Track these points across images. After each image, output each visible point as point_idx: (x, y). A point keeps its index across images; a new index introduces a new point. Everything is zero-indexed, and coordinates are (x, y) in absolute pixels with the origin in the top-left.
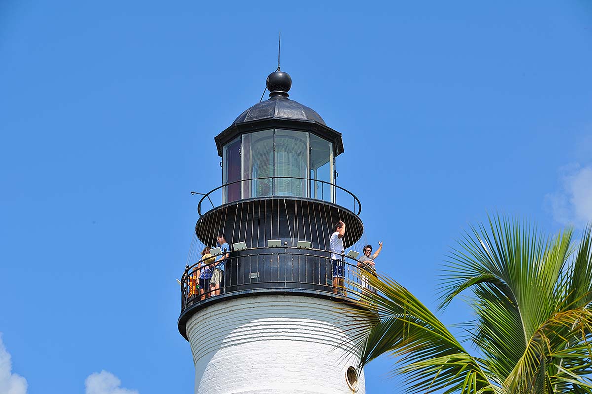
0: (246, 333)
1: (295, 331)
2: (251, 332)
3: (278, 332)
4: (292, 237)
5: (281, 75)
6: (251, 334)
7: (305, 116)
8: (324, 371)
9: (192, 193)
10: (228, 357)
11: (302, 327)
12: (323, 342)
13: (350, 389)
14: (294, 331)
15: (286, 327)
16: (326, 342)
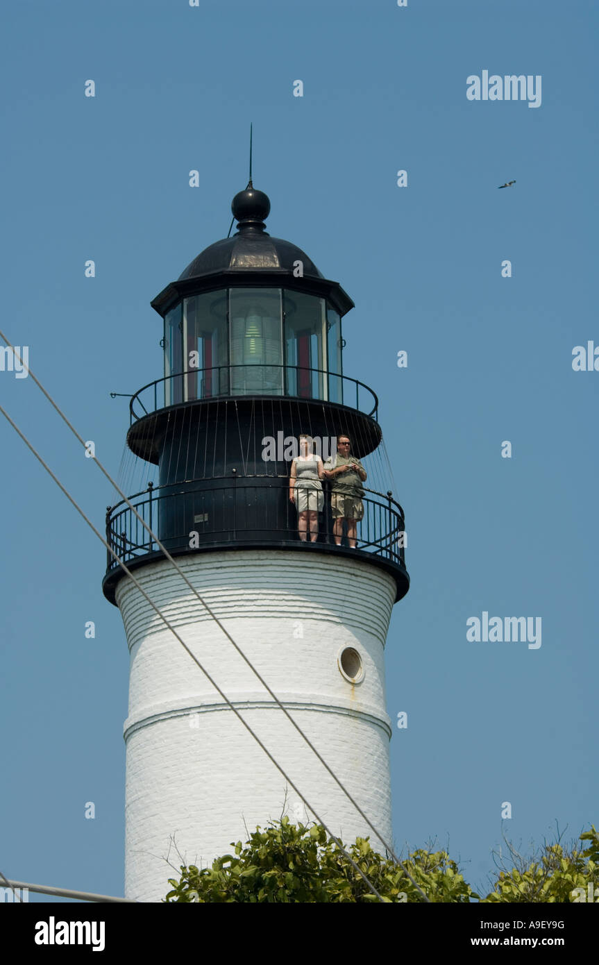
0: (184, 610)
1: (256, 603)
2: (190, 609)
3: (228, 607)
4: (245, 461)
5: (250, 195)
6: (191, 612)
7: (277, 262)
8: (301, 661)
9: (112, 394)
10: (160, 647)
11: (264, 597)
12: (300, 615)
13: (345, 683)
14: (253, 603)
15: (240, 598)
16: (304, 616)
